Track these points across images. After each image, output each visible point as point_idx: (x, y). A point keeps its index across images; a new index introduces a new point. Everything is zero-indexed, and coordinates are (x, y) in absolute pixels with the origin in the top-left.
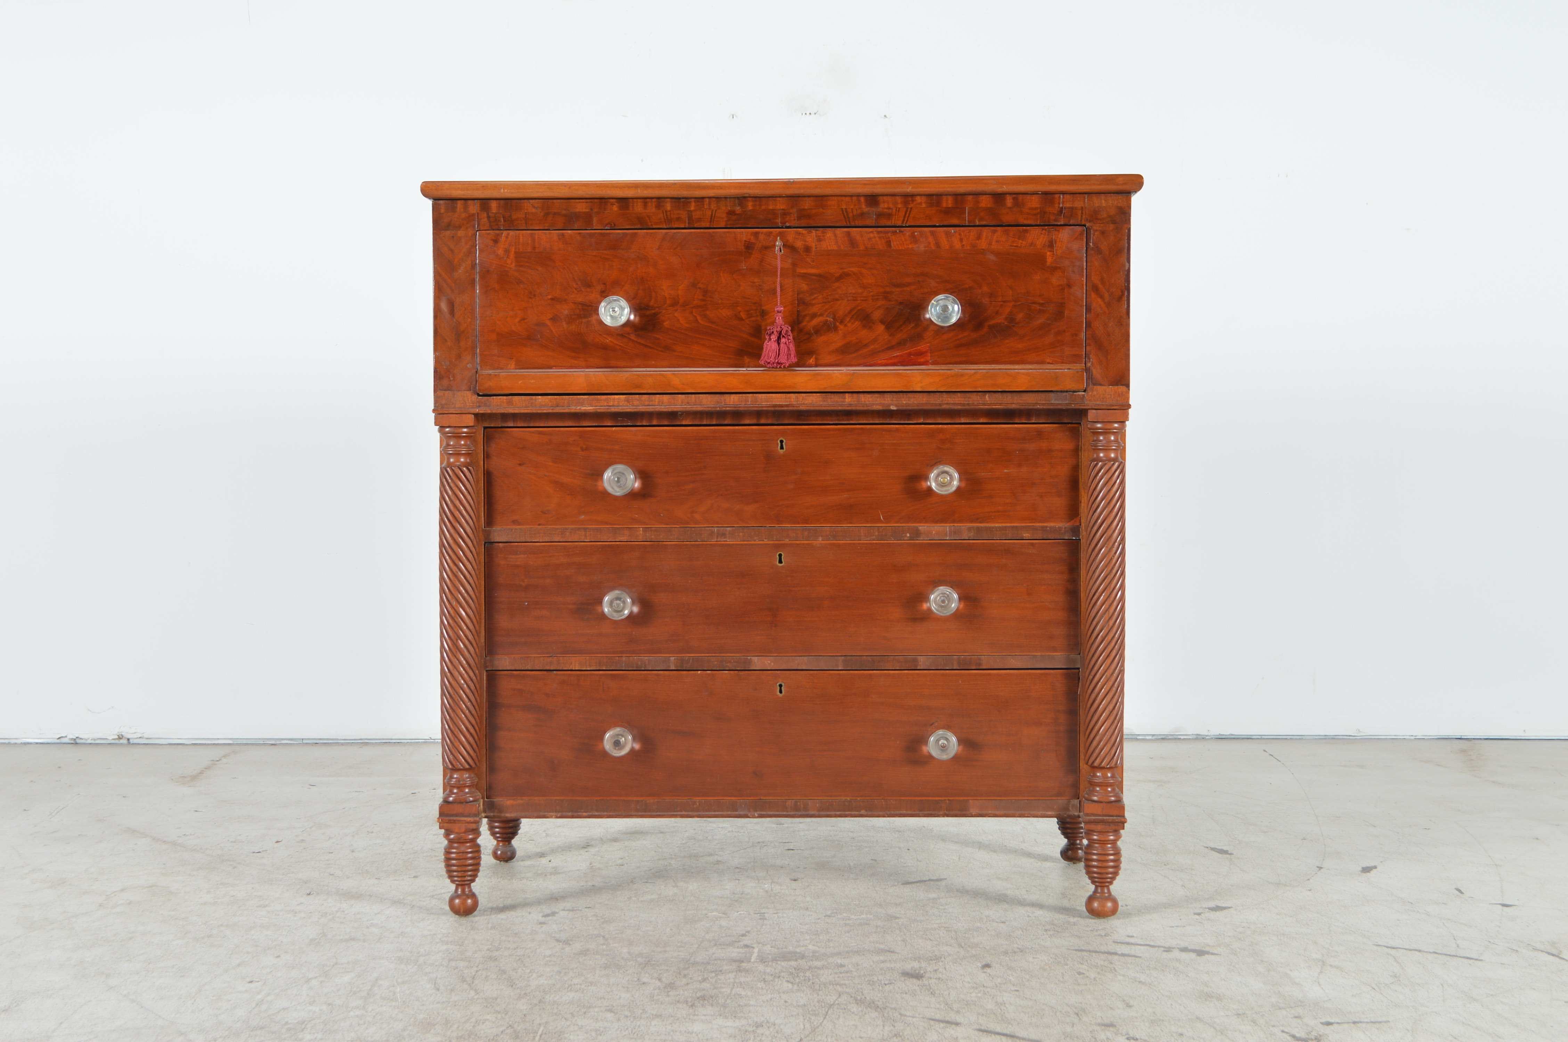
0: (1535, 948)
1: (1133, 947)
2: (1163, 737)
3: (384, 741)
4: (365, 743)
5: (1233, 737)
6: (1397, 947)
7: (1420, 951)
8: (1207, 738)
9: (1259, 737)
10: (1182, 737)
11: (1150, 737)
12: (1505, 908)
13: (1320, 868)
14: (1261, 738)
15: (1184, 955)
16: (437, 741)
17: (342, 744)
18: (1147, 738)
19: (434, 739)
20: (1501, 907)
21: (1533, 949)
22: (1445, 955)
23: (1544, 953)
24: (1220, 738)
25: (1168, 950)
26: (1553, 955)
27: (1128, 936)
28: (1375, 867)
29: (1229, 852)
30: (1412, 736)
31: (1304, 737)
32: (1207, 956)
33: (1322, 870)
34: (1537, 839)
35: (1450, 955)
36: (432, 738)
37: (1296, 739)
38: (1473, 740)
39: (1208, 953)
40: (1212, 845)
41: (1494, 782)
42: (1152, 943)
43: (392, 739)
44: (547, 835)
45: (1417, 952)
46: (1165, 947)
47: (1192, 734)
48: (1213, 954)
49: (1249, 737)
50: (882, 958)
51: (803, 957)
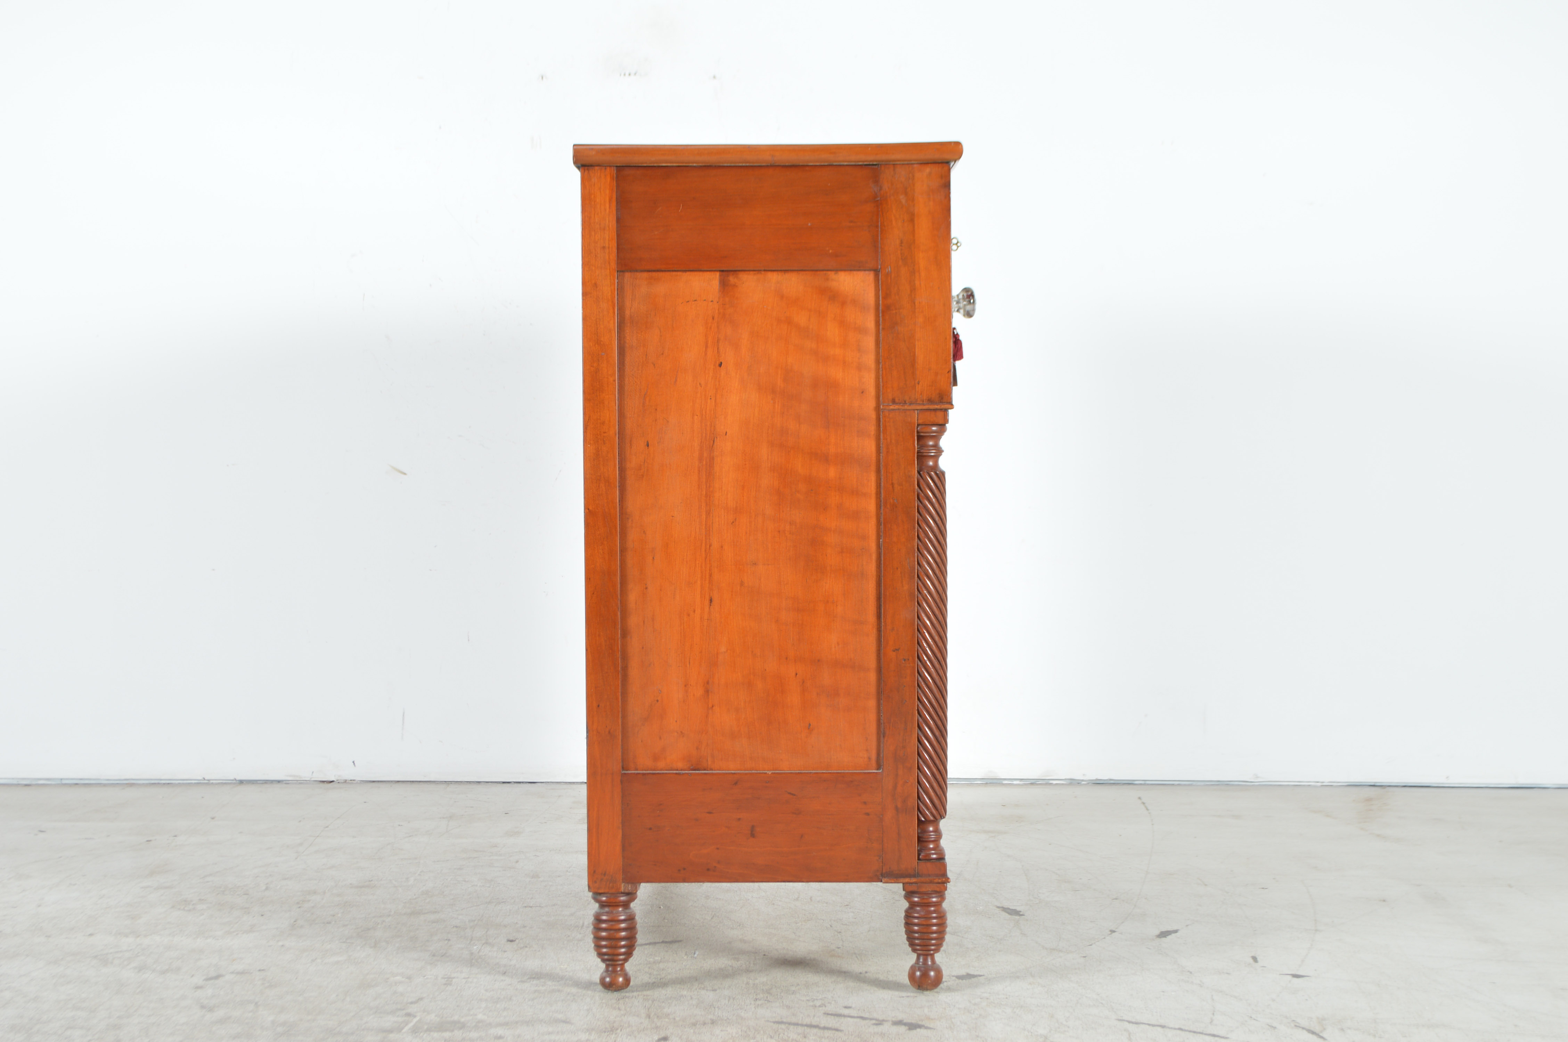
0: (1297, 1025)
1: (842, 1019)
2: (1033, 781)
3: (153, 782)
4: (130, 784)
5: (1112, 782)
6: (1142, 1022)
7: (1163, 1027)
8: (1083, 783)
9: (1143, 782)
10: (1055, 782)
11: (1018, 782)
12: (1295, 980)
13: (1113, 931)
14: (1145, 784)
15: (895, 1029)
16: (211, 782)
17: (105, 785)
18: (1015, 782)
19: (209, 780)
20: (1289, 977)
21: (1296, 1026)
22: (1190, 1031)
23: (1305, 1031)
24: (1098, 783)
25: (880, 1023)
26: (1313, 1033)
27: (846, 1007)
28: (1176, 931)
29: (1021, 913)
30: (1318, 782)
31: (1194, 783)
32: (918, 1030)
33: (1114, 934)
34: (1384, 901)
35: (1194, 1032)
36: (206, 779)
37: (1185, 785)
38: (1388, 788)
39: (920, 1026)
40: (1006, 904)
41: (1378, 836)
42: (866, 1015)
43: (161, 780)
44: (267, 889)
45: (1159, 1029)
46: (876, 1020)
47: (1066, 779)
48: (927, 1028)
49: (1130, 782)
50: (551, 1029)
51: (462, 1026)
